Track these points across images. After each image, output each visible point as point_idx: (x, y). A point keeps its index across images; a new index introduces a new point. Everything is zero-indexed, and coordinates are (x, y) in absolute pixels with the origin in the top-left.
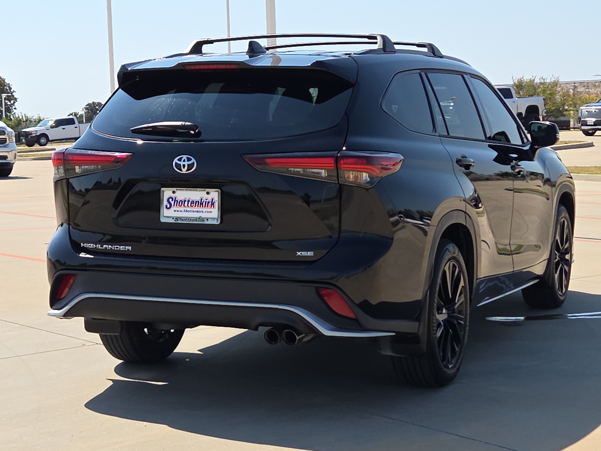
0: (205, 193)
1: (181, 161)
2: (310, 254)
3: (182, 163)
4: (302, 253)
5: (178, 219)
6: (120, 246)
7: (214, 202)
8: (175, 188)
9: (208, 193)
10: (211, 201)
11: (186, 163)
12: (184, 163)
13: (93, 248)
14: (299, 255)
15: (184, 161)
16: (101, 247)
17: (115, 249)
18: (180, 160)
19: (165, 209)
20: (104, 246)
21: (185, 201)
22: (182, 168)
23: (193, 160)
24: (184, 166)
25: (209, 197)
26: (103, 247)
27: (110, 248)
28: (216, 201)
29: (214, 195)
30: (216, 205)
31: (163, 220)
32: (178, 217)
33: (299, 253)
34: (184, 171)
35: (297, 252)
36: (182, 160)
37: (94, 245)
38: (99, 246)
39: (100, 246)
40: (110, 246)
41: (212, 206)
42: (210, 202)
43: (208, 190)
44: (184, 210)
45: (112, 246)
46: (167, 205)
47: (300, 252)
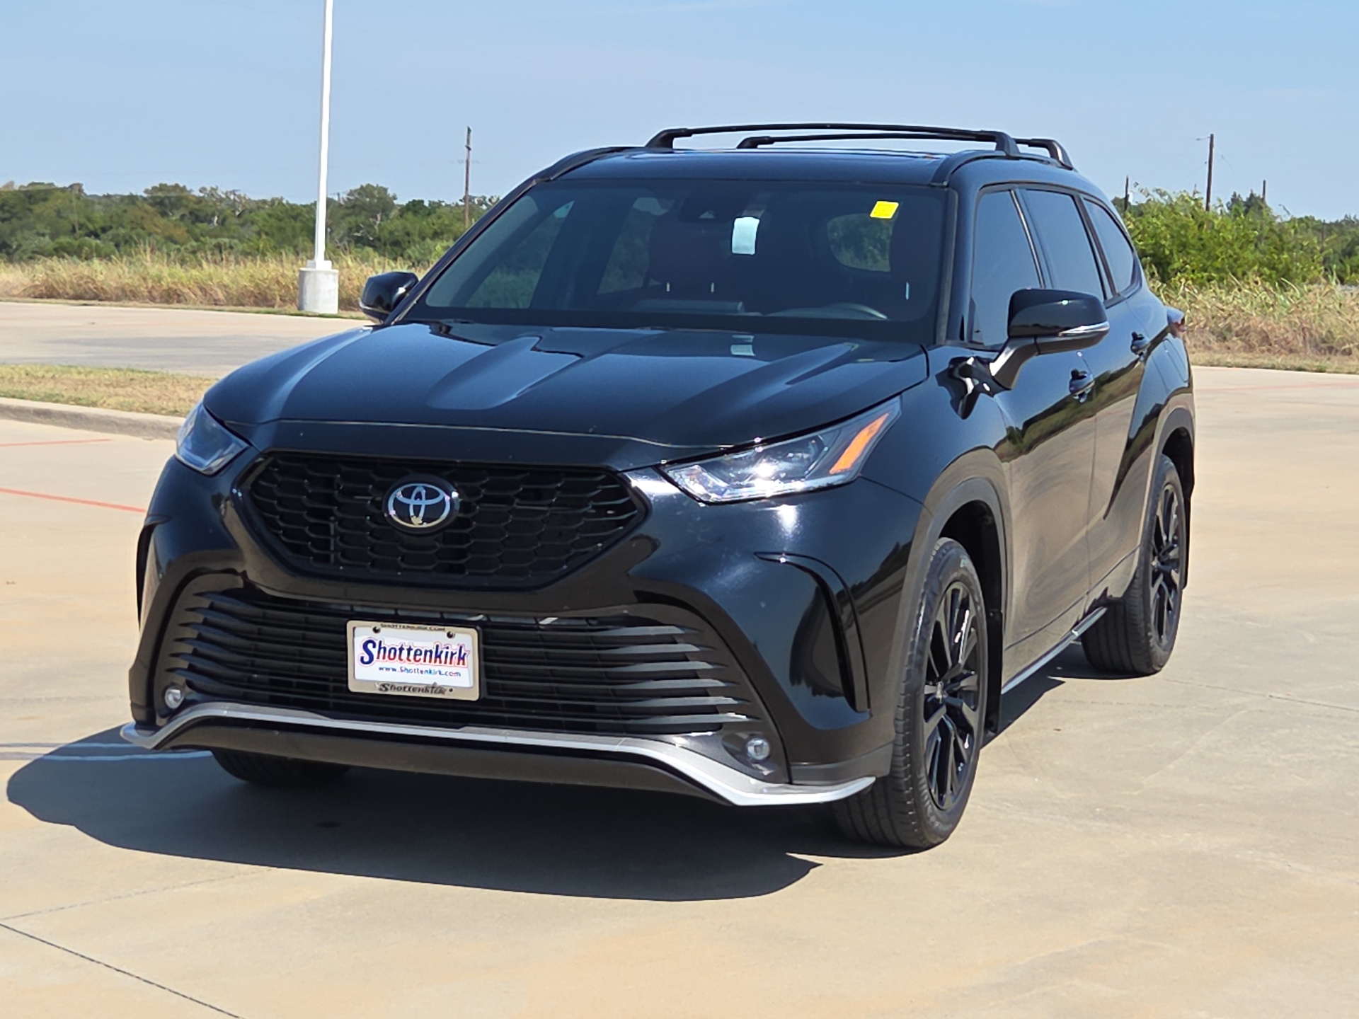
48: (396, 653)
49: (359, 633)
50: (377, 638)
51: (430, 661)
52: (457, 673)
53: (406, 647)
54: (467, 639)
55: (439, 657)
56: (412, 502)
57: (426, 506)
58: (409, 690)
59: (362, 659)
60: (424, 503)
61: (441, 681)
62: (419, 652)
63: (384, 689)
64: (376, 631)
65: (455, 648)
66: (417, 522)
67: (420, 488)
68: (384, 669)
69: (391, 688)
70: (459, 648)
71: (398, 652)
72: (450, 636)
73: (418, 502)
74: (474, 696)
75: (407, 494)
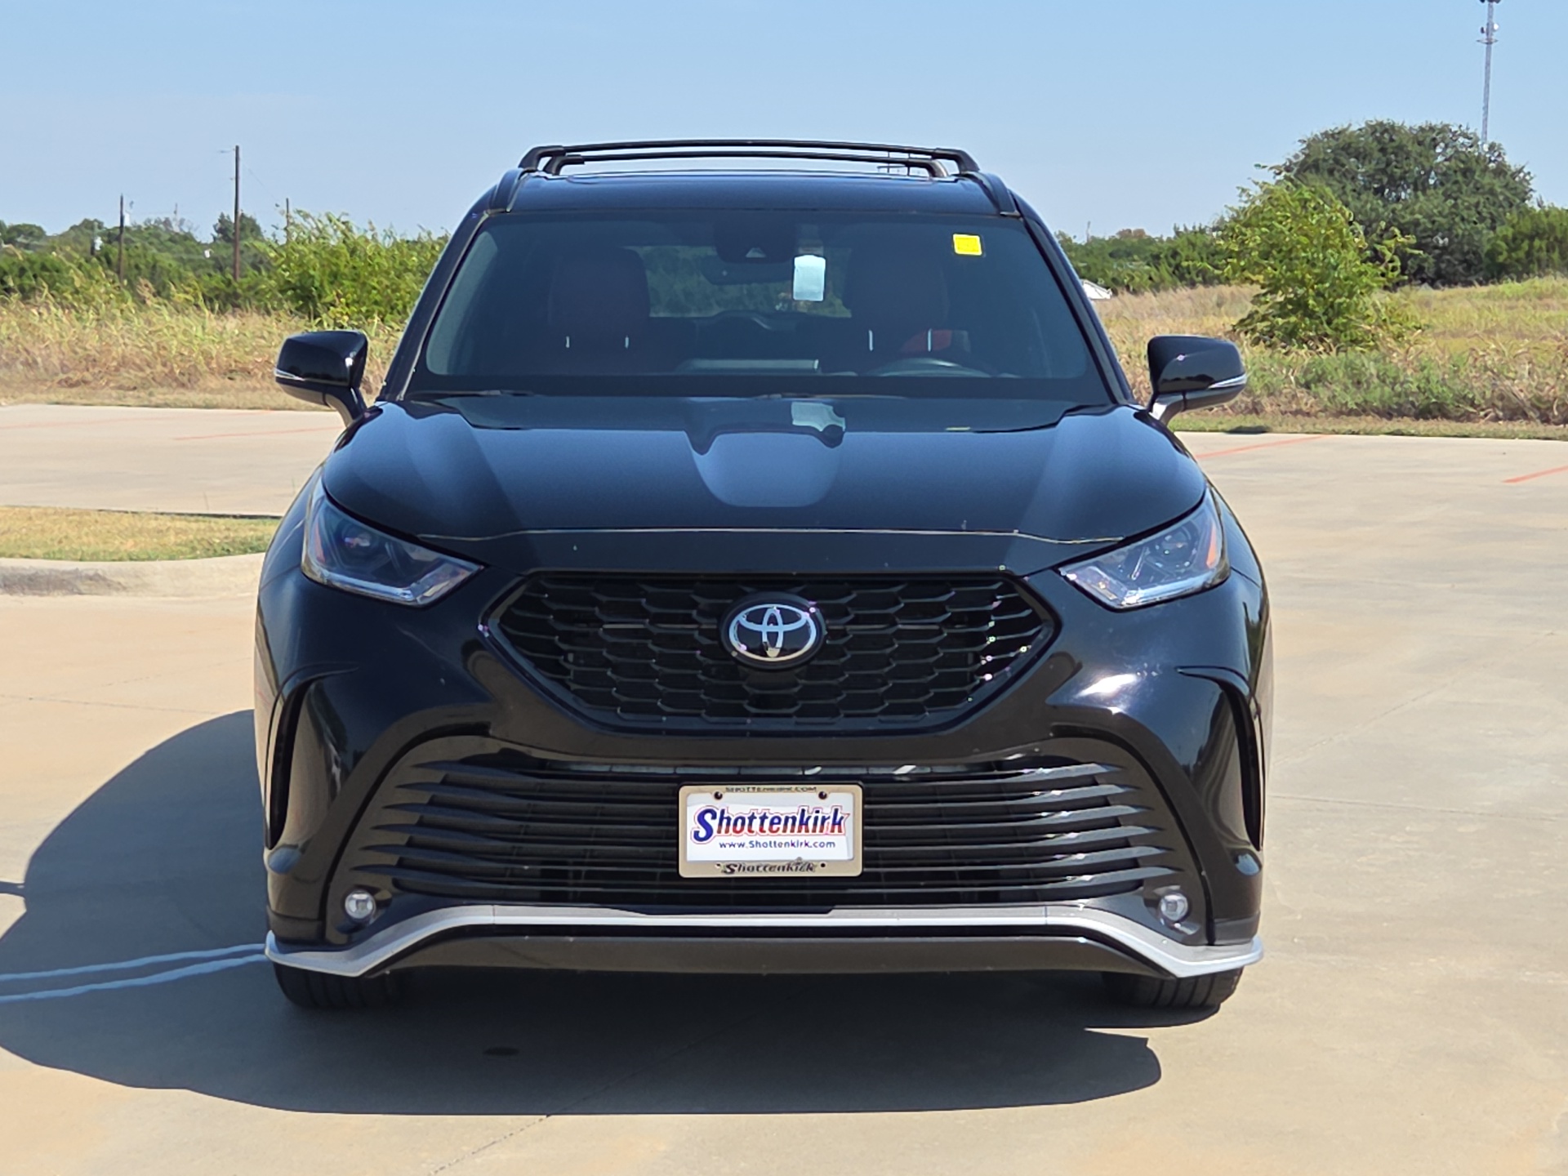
48: (742, 824)
49: (694, 801)
50: (718, 806)
51: (792, 831)
52: (830, 843)
53: (758, 816)
54: (846, 800)
55: (806, 824)
56: (765, 628)
57: (785, 633)
58: (764, 869)
59: (696, 834)
60: (781, 629)
61: (807, 855)
62: (776, 821)
63: (729, 870)
64: (718, 797)
65: (828, 812)
66: (773, 654)
67: (774, 609)
68: (728, 846)
69: (739, 869)
70: (833, 811)
71: (747, 821)
72: (822, 796)
73: (772, 628)
74: (856, 870)
75: (756, 618)
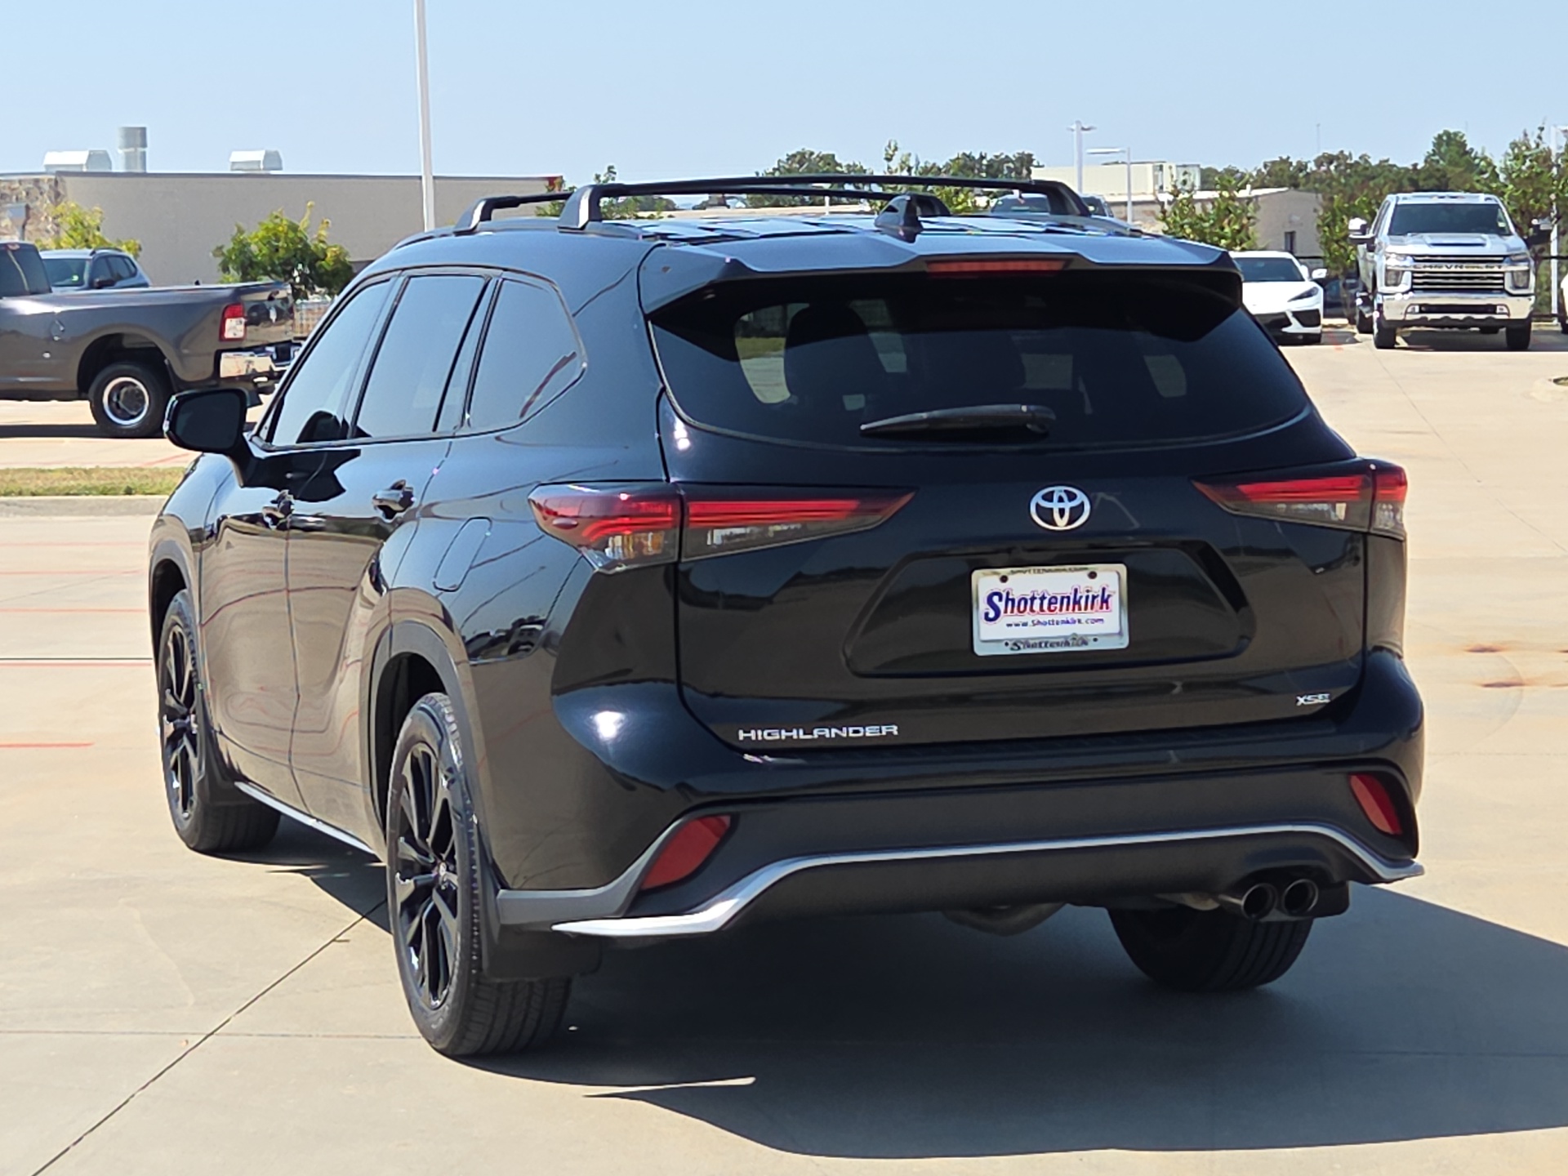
0: (1085, 574)
1: (1051, 500)
2: (1322, 699)
3: (1055, 506)
4: (1309, 698)
5: (1019, 644)
6: (864, 728)
7: (1109, 596)
8: (1009, 570)
9: (1093, 575)
10: (1100, 593)
11: (1067, 505)
12: (1061, 505)
13: (780, 740)
14: (1302, 704)
15: (1061, 500)
16: (805, 734)
17: (851, 735)
18: (1049, 497)
19: (983, 622)
20: (816, 733)
21: (1033, 599)
22: (1056, 516)
23: (1081, 497)
24: (1062, 512)
25: (1095, 586)
26: (812, 734)
27: (836, 734)
28: (1114, 592)
29: (1111, 578)
30: (1114, 602)
31: (980, 650)
32: (1019, 640)
33: (1301, 700)
34: (1061, 524)
35: (1299, 698)
36: (1056, 498)
37: (783, 732)
38: (798, 734)
39: (801, 732)
40: (834, 731)
41: (1105, 605)
42: (1098, 596)
43: (1092, 567)
44: (1033, 621)
45: (841, 730)
46: (986, 611)
47: (1304, 698)
